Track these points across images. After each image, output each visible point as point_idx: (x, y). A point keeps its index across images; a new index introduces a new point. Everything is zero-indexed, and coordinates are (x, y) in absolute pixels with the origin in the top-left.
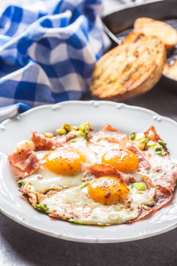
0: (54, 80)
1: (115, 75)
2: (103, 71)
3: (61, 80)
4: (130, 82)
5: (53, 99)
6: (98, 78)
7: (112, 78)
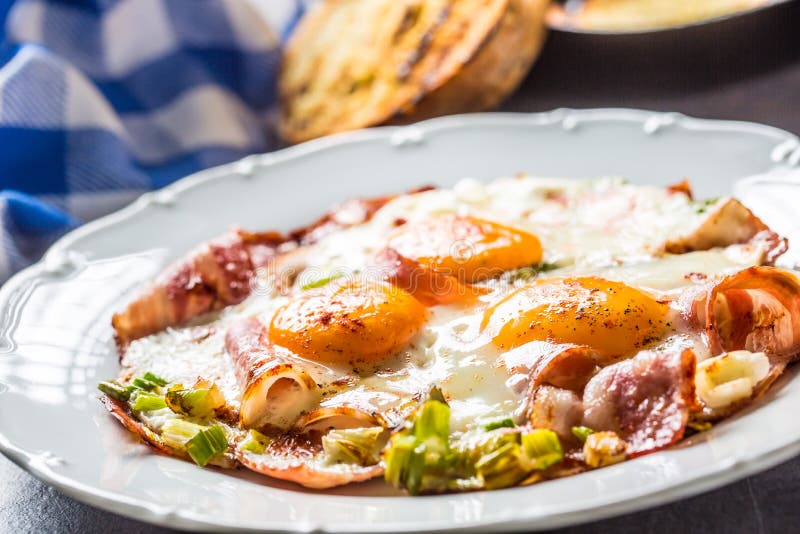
0: (137, 122)
1: (364, 60)
2: (317, 64)
3: (164, 119)
4: (431, 59)
5: (142, 178)
6: (304, 89)
7: (359, 73)
